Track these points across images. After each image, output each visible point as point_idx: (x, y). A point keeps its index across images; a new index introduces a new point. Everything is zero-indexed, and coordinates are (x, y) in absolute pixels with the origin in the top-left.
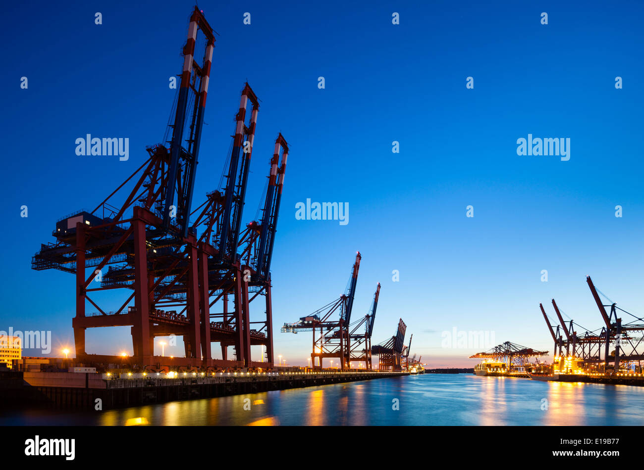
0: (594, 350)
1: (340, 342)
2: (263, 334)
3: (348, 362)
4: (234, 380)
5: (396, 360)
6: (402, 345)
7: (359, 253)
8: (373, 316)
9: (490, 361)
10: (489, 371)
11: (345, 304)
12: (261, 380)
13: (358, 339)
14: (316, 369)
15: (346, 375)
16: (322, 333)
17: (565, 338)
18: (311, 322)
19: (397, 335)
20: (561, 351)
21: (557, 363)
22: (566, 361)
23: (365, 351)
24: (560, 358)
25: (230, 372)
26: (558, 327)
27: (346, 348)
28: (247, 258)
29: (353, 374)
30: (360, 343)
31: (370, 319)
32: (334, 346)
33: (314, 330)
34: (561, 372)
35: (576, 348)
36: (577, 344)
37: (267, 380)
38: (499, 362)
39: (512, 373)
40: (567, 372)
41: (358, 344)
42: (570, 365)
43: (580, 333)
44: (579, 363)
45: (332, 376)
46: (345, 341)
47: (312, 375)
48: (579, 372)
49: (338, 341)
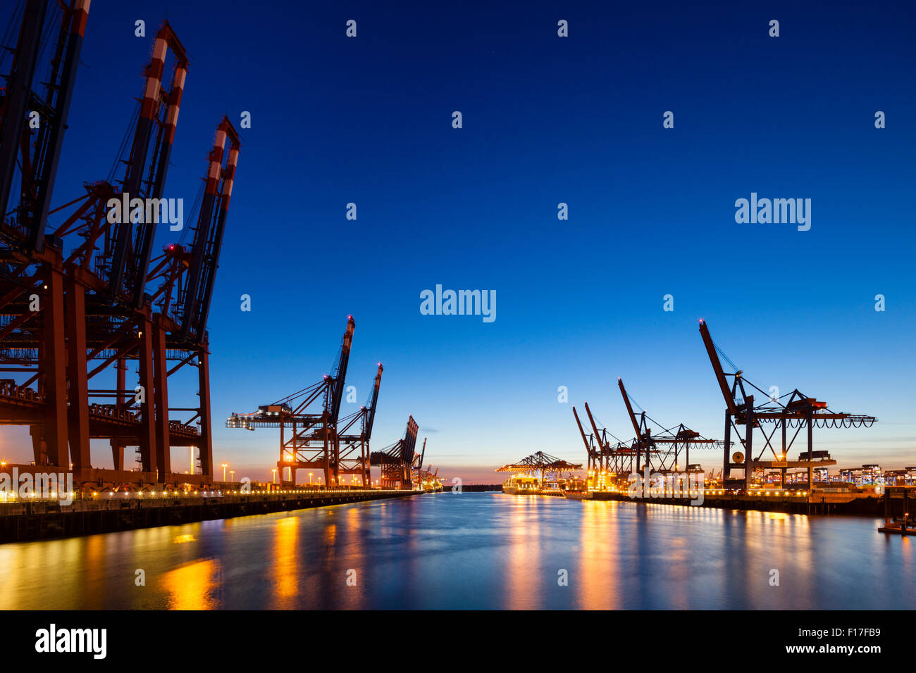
0: (627, 462)
1: (323, 446)
2: (194, 429)
3: (336, 474)
4: (136, 504)
5: (405, 473)
6: (412, 452)
7: (352, 318)
8: (373, 410)
9: (521, 476)
10: (520, 489)
11: (332, 389)
12: (190, 504)
13: (351, 442)
14: (284, 485)
15: (333, 495)
16: (295, 431)
17: (598, 449)
18: (277, 414)
19: (406, 438)
20: (594, 465)
21: (591, 478)
22: (599, 476)
23: (360, 459)
24: (594, 472)
25: (130, 490)
26: (591, 436)
27: (333, 455)
28: (163, 303)
29: (343, 493)
30: (354, 448)
31: (368, 415)
32: (313, 452)
33: (282, 427)
34: (595, 489)
35: (610, 461)
36: (610, 457)
37: (201, 504)
38: (530, 477)
39: (545, 491)
40: (601, 490)
41: (350, 449)
42: (604, 482)
43: (613, 444)
44: (612, 478)
45: (312, 495)
46: (331, 444)
47: (279, 496)
48: (613, 489)
49: (321, 444)
